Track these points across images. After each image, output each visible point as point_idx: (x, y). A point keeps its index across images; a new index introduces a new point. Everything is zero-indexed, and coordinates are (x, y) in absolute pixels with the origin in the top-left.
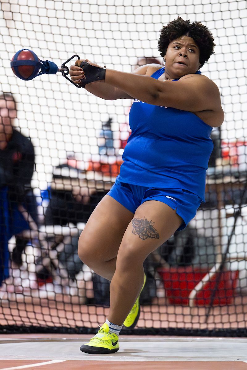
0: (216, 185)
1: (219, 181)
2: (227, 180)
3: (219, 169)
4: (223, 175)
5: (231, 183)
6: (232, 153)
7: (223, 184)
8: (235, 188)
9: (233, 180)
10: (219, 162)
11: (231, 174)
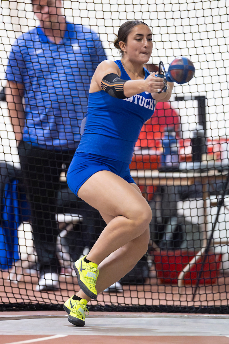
0: (201, 177)
1: (204, 174)
2: (212, 173)
3: (204, 163)
4: (207, 169)
5: (215, 176)
6: (216, 149)
7: (208, 177)
8: (219, 181)
9: (217, 173)
10: (204, 157)
11: (214, 168)
